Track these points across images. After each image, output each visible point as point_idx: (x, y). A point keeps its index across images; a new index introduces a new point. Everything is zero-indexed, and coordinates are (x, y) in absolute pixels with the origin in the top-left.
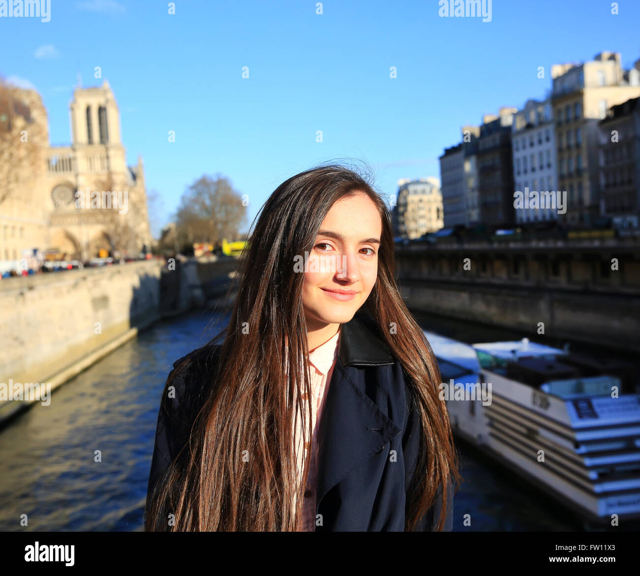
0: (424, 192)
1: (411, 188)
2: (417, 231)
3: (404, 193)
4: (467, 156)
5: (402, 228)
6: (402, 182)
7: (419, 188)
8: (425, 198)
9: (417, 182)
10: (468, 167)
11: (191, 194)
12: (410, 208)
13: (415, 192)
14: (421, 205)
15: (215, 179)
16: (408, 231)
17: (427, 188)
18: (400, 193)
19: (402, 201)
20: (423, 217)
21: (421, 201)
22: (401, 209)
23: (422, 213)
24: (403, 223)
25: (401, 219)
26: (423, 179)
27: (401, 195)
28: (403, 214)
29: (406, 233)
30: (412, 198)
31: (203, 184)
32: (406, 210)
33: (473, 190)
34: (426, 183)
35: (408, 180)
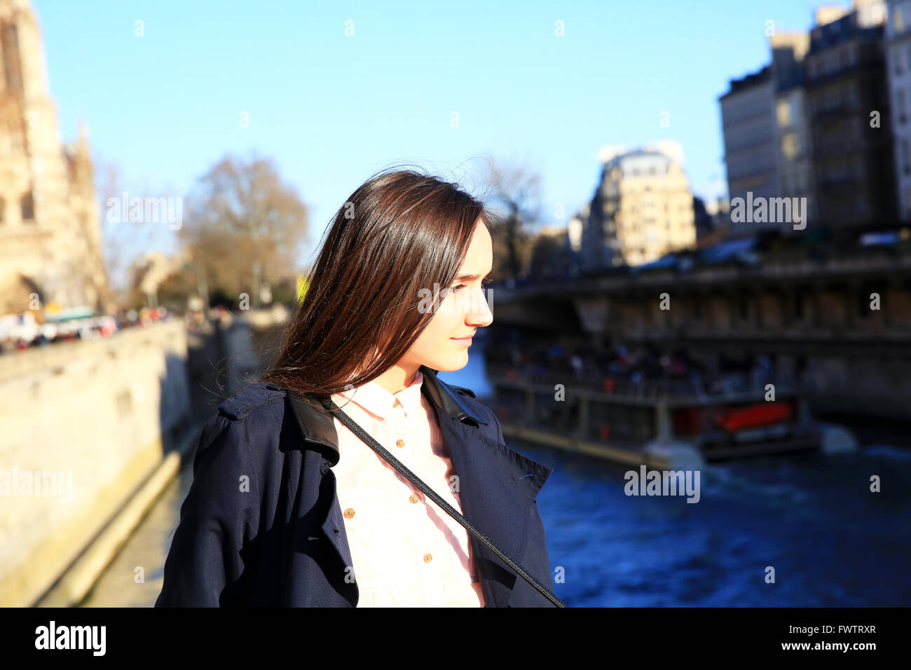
0: (652, 171)
1: (628, 165)
2: (642, 251)
3: (614, 175)
4: (783, 90)
5: (613, 244)
6: (607, 154)
7: (643, 163)
8: (657, 182)
9: (639, 153)
10: (786, 112)
11: (202, 193)
12: (626, 204)
13: (636, 173)
14: (648, 198)
15: (248, 160)
16: (623, 251)
17: (659, 163)
18: (604, 175)
19: (609, 191)
20: (652, 221)
21: (648, 189)
22: (609, 208)
23: (648, 213)
24: (614, 235)
25: (609, 227)
26: (650, 145)
27: (607, 179)
28: (612, 217)
29: (619, 253)
30: (629, 185)
31: (224, 170)
32: (618, 210)
33: (799, 159)
34: (656, 154)
35: (621, 149)
